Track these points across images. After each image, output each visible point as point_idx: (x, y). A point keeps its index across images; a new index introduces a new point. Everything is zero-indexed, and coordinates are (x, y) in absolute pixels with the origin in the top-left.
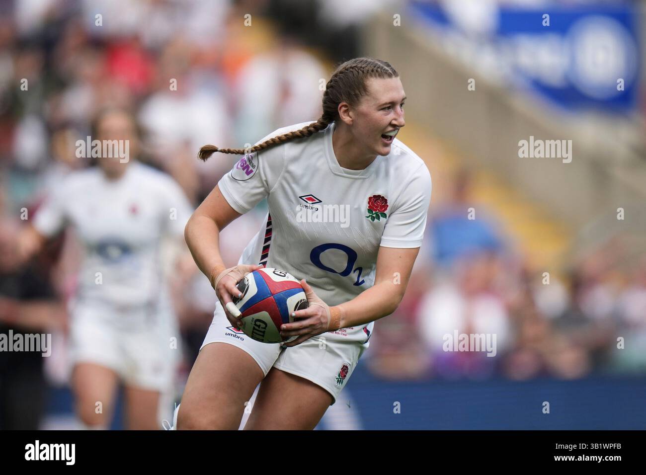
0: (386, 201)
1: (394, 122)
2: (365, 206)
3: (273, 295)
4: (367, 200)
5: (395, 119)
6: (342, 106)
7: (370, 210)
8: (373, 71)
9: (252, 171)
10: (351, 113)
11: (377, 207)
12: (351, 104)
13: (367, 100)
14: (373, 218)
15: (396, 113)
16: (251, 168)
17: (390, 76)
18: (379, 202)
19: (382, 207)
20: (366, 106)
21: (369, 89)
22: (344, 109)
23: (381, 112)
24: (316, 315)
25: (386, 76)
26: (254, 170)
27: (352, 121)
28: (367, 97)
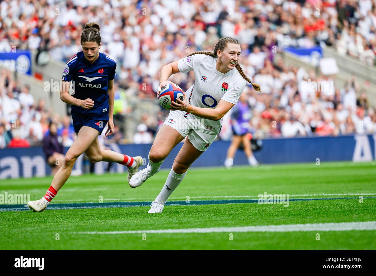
0: (228, 85)
1: (234, 59)
2: (221, 85)
3: (173, 90)
4: (222, 83)
5: (235, 58)
6: (219, 51)
7: (222, 87)
8: (230, 41)
9: (189, 61)
10: (221, 54)
11: (225, 87)
12: (221, 50)
13: (226, 50)
14: (223, 90)
15: (235, 56)
16: (190, 60)
17: (236, 43)
18: (226, 85)
19: (226, 87)
20: (225, 52)
21: (227, 46)
22: (219, 52)
23: (230, 54)
24: (183, 104)
25: (234, 43)
26: (190, 61)
27: (221, 56)
28: (226, 49)
